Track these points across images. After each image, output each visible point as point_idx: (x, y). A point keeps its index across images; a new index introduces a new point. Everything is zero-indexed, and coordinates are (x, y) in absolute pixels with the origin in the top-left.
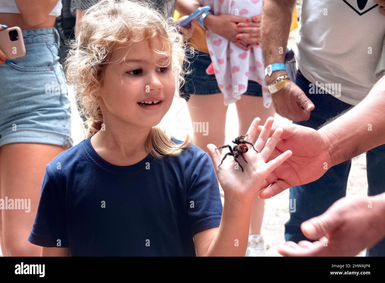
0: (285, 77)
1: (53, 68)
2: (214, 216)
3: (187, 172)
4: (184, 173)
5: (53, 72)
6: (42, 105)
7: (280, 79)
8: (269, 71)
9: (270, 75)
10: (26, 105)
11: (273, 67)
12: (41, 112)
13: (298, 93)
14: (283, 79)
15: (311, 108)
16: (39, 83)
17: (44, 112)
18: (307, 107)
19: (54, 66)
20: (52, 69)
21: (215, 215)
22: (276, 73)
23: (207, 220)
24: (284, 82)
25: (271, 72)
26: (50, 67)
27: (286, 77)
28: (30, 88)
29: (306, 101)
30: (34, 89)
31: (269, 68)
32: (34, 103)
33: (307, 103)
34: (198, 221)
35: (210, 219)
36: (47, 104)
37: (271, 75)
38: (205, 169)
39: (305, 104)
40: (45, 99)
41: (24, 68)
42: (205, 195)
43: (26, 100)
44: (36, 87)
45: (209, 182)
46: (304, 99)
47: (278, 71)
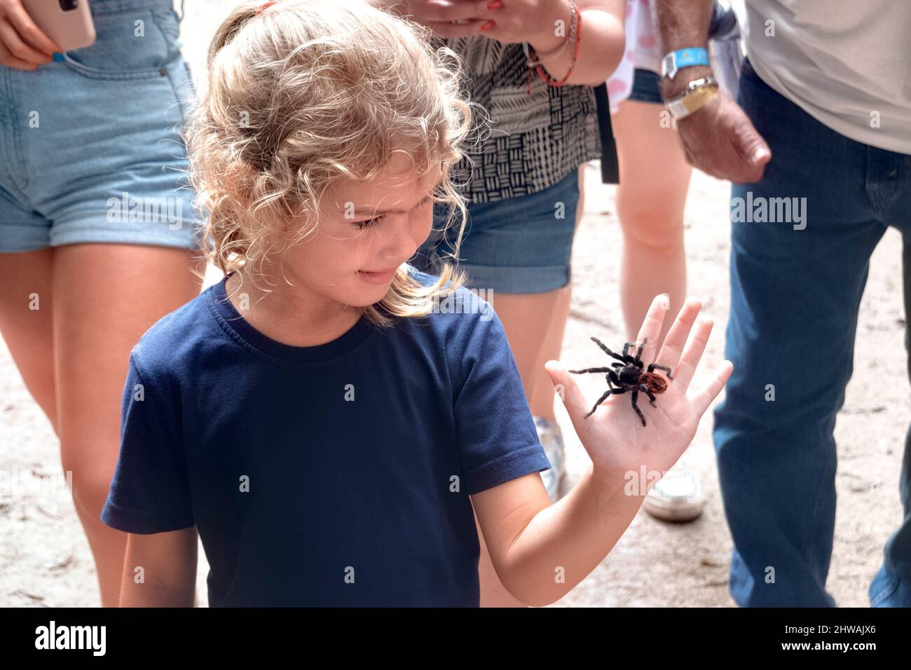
0: (706, 81)
1: (166, 70)
2: (519, 451)
3: (451, 351)
4: (445, 356)
5: (165, 79)
6: (139, 157)
7: (695, 86)
8: (670, 67)
9: (672, 75)
10: (104, 157)
11: (679, 57)
12: (139, 172)
13: (735, 122)
14: (703, 87)
15: (763, 159)
16: (133, 106)
17: (146, 171)
18: (754, 154)
19: (170, 66)
20: (164, 73)
21: (520, 447)
22: (686, 72)
23: (506, 462)
24: (704, 94)
25: (675, 69)
26: (158, 68)
27: (710, 81)
28: (111, 117)
29: (752, 141)
30: (122, 119)
31: (670, 61)
32: (122, 152)
33: (755, 146)
34: (485, 465)
35: (511, 459)
36: (150, 155)
37: (676, 76)
38: (491, 342)
39: (749, 148)
40: (147, 143)
41: (99, 73)
42: (497, 405)
43: (104, 144)
44: (126, 115)
45: (502, 373)
46: (748, 136)
47: (690, 67)
